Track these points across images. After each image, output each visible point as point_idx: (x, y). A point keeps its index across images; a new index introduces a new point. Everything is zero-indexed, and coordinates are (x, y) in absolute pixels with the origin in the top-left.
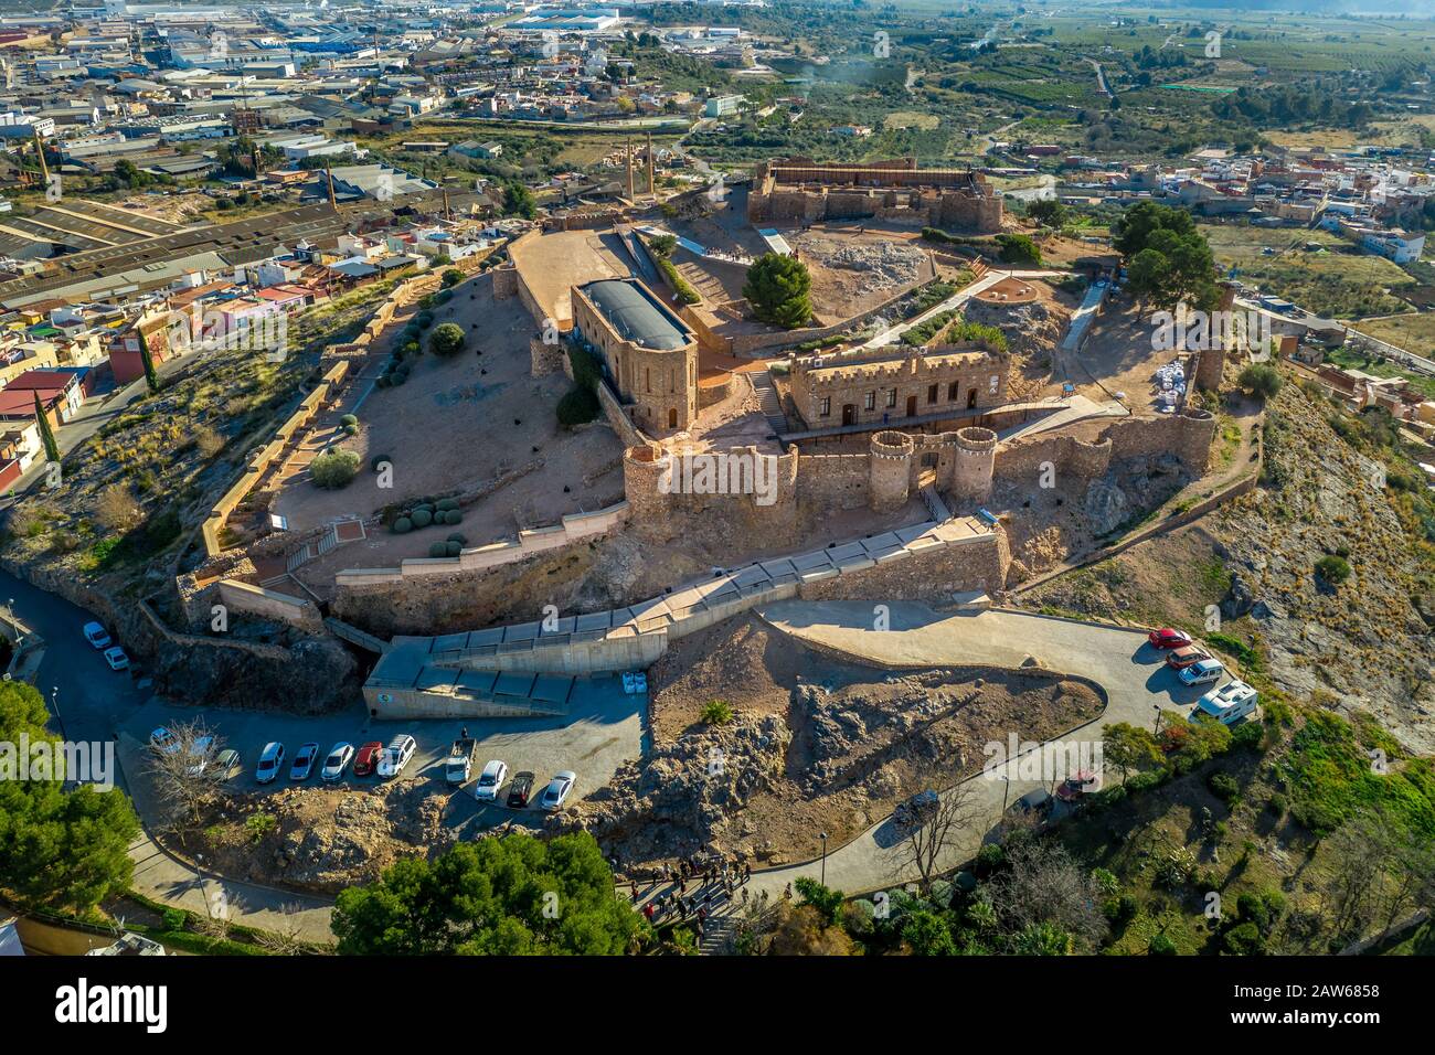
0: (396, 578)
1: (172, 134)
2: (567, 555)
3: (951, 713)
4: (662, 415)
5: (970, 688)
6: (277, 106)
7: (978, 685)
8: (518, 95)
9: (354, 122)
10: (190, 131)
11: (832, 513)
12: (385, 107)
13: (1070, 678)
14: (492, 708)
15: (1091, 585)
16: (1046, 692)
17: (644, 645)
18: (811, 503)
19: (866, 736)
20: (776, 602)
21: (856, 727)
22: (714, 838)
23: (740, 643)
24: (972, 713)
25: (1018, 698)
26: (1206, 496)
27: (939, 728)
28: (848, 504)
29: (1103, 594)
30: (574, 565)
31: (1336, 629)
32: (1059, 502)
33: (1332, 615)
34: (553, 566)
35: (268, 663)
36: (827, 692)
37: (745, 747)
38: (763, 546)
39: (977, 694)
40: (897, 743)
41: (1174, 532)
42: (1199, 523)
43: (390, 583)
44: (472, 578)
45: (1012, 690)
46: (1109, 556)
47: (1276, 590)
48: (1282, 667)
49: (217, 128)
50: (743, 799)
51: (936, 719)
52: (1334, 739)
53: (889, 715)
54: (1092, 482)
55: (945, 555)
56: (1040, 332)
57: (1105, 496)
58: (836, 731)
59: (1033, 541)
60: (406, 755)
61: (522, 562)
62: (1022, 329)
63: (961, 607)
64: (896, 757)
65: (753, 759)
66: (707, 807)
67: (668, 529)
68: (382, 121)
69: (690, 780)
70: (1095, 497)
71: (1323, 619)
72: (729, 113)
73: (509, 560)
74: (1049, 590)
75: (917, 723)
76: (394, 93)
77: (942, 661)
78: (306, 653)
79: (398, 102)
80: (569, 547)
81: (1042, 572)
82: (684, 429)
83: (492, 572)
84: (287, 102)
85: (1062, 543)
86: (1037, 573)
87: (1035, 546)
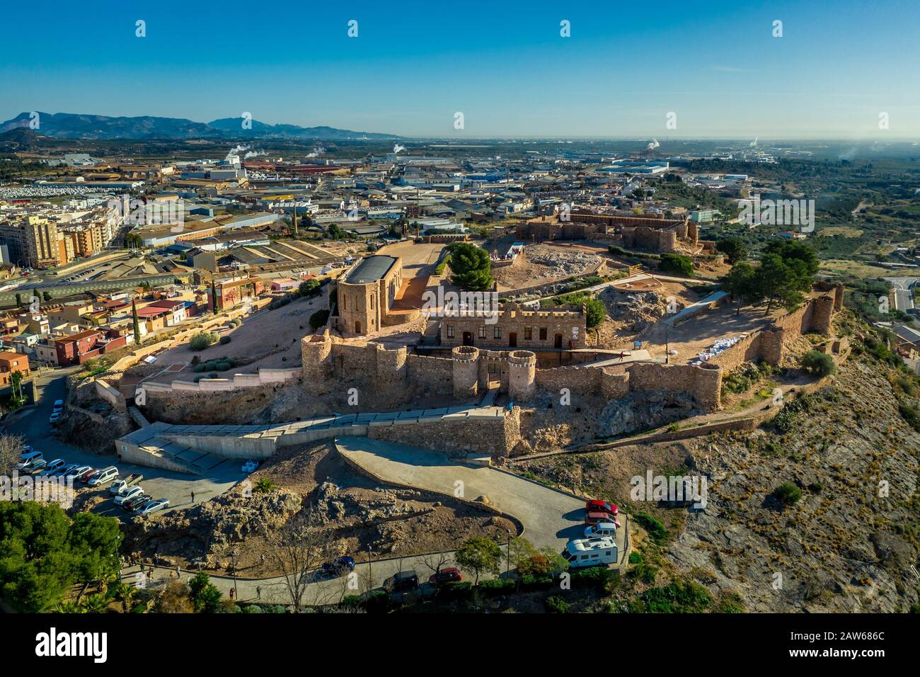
0: (170, 390)
1: (373, 216)
2: (259, 393)
3: (404, 518)
4: (350, 324)
5: (428, 506)
6: (436, 204)
7: (436, 505)
8: (573, 204)
9: (472, 214)
10: (383, 215)
11: (427, 395)
12: (494, 208)
13: (504, 516)
14: (170, 464)
15: (570, 465)
16: (481, 520)
17: (263, 445)
18: (417, 386)
19: (341, 518)
20: (352, 436)
21: (338, 511)
22: (211, 552)
23: (313, 453)
24: (420, 521)
25: (459, 520)
26: (700, 425)
27: (391, 525)
28: (441, 391)
29: (577, 473)
30: (263, 399)
31: (762, 534)
32: (578, 410)
33: (765, 524)
34: (251, 397)
35: (94, 424)
36: (338, 489)
37: (261, 506)
38: (373, 406)
39: (431, 511)
40: (357, 526)
41: (659, 444)
42: (685, 442)
43: (167, 392)
44: (205, 397)
45: (457, 514)
46: (598, 449)
47: (720, 497)
48: (682, 545)
49: (397, 214)
50: (244, 536)
51: (392, 518)
52: (687, 603)
53: (363, 509)
54: (611, 401)
55: (465, 424)
56: (646, 311)
57: (615, 412)
58: (324, 511)
59: (543, 430)
60: (108, 476)
61: (233, 392)
62: (632, 307)
63: (468, 461)
64: (354, 536)
65: (261, 514)
66: (217, 533)
67: (322, 387)
68: (489, 215)
69: (216, 516)
70: (608, 410)
71: (751, 524)
72: (707, 220)
73: (226, 389)
74: (537, 464)
75: (377, 518)
76: (503, 200)
77: (421, 486)
78: (110, 421)
79: (502, 206)
80: (261, 388)
81: (541, 451)
82: (364, 335)
83: (216, 394)
84: (442, 203)
85: (567, 436)
86: (538, 451)
87: (543, 434)
